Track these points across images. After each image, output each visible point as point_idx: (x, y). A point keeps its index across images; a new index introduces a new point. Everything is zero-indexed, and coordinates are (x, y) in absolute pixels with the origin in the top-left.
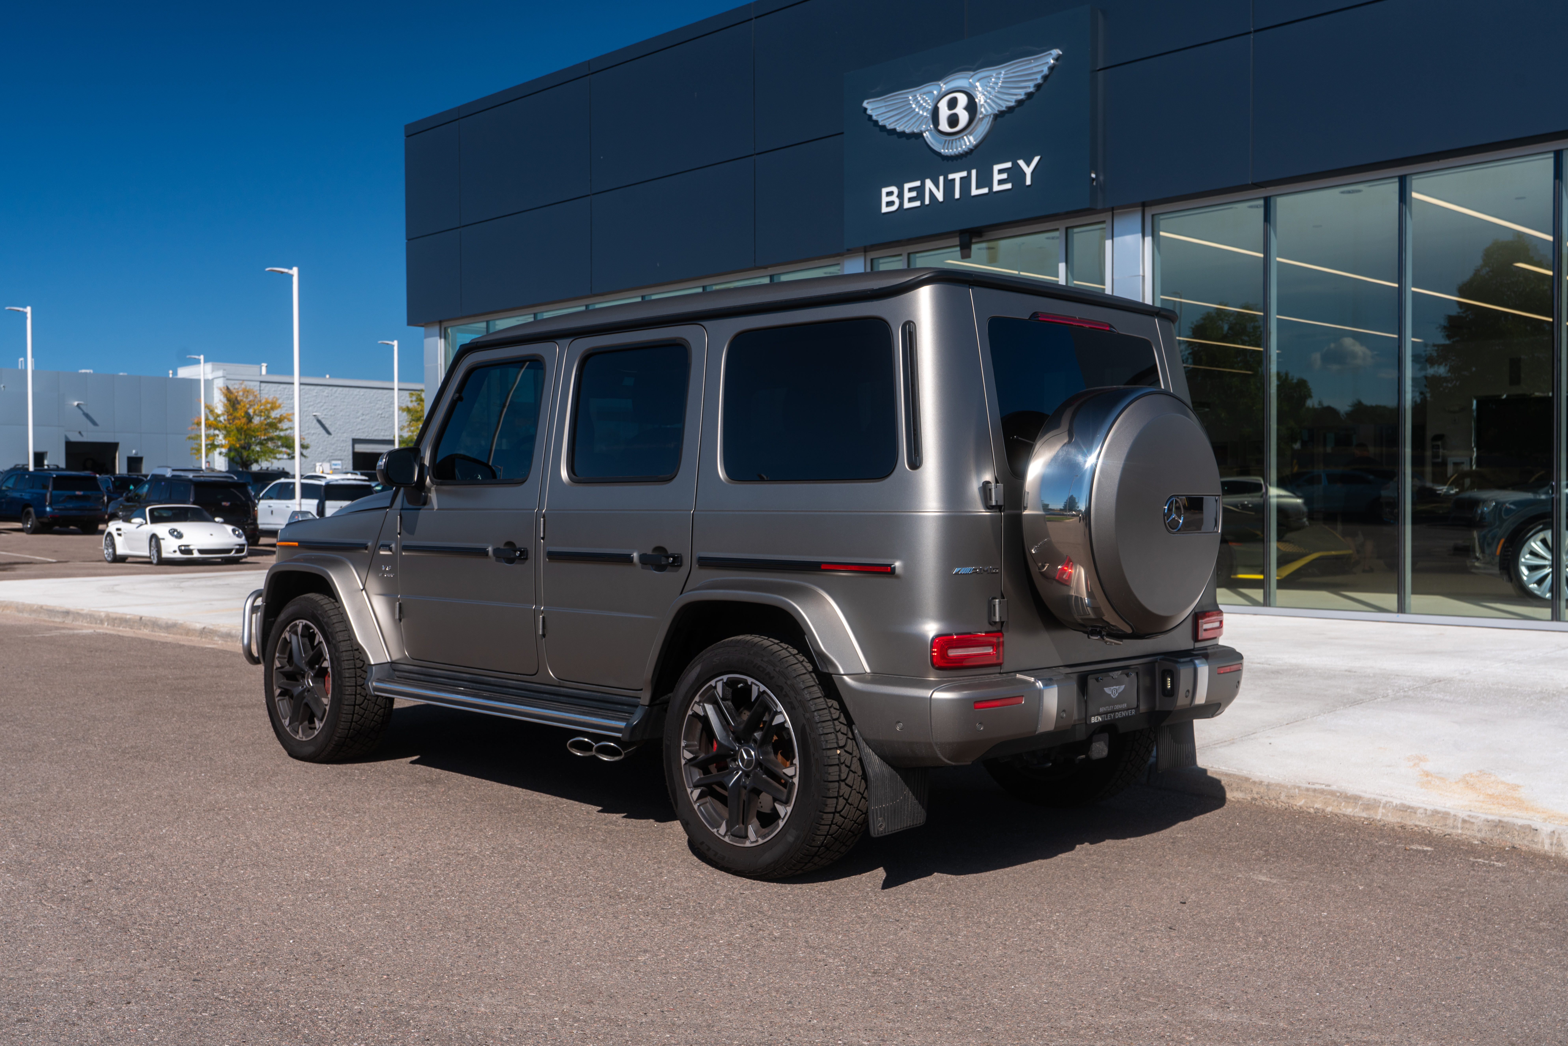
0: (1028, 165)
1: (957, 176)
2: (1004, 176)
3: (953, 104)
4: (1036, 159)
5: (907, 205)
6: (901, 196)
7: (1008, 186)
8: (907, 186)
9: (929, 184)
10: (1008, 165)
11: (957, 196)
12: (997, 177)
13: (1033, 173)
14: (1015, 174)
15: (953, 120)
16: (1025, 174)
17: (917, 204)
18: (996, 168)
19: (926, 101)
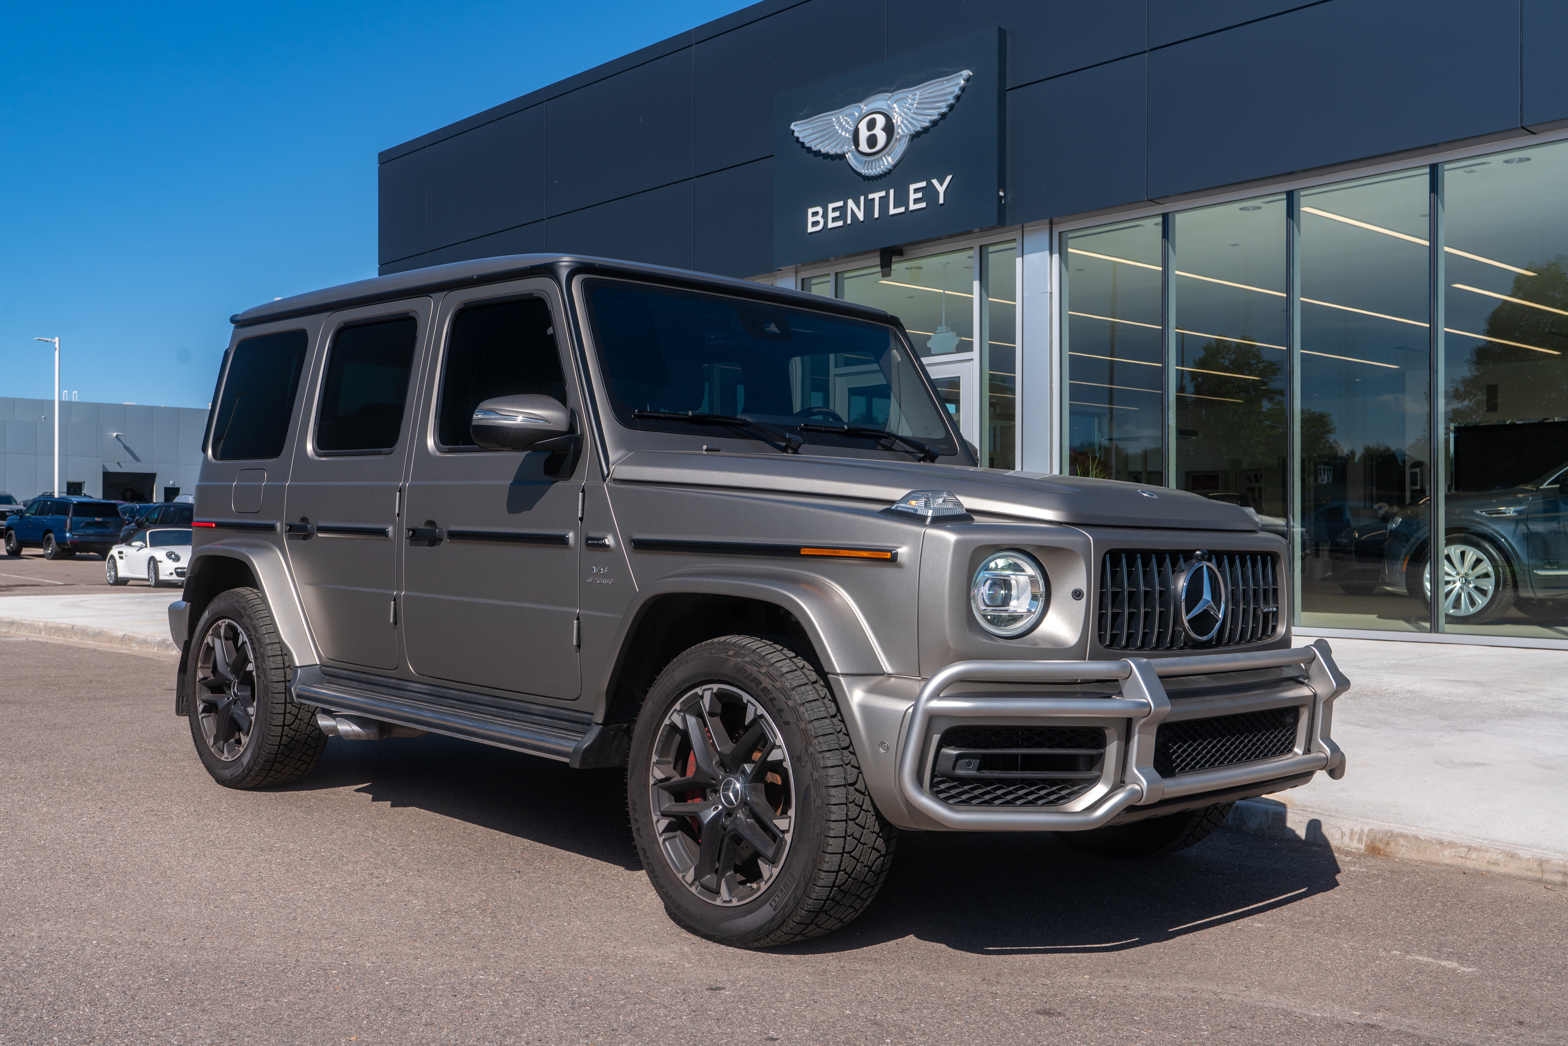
0: (941, 184)
3: (871, 125)
4: (949, 178)
6: (825, 216)
14: (929, 193)
15: (872, 141)
19: (848, 123)
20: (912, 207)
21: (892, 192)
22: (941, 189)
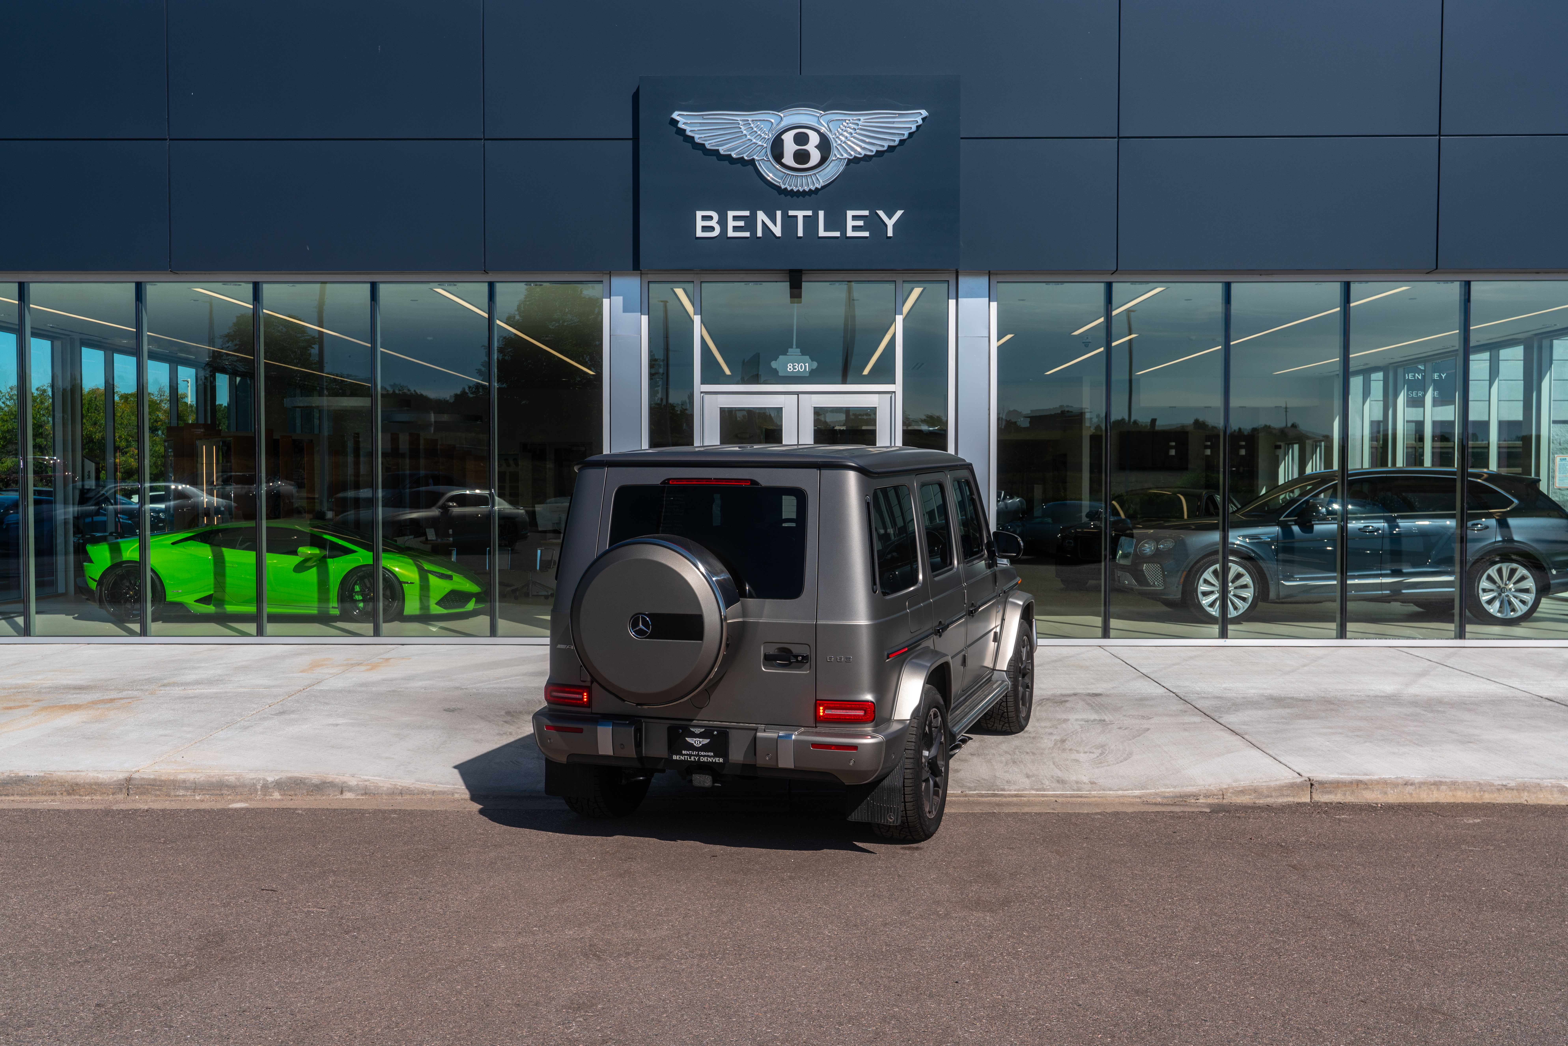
1: (800, 214)
2: (861, 223)
3: (801, 139)
4: (899, 213)
5: (731, 233)
6: (723, 222)
7: (866, 234)
8: (731, 214)
9: (761, 216)
10: (866, 213)
11: (800, 233)
12: (850, 223)
13: (894, 226)
14: (874, 224)
15: (802, 157)
16: (886, 226)
17: (747, 234)
18: (850, 214)
20: (850, 233)
21: (821, 214)
22: (890, 223)
